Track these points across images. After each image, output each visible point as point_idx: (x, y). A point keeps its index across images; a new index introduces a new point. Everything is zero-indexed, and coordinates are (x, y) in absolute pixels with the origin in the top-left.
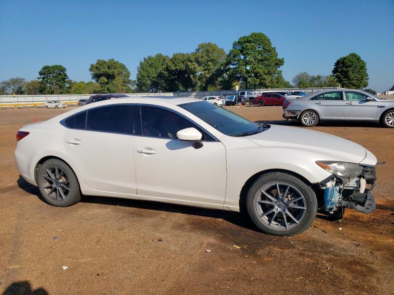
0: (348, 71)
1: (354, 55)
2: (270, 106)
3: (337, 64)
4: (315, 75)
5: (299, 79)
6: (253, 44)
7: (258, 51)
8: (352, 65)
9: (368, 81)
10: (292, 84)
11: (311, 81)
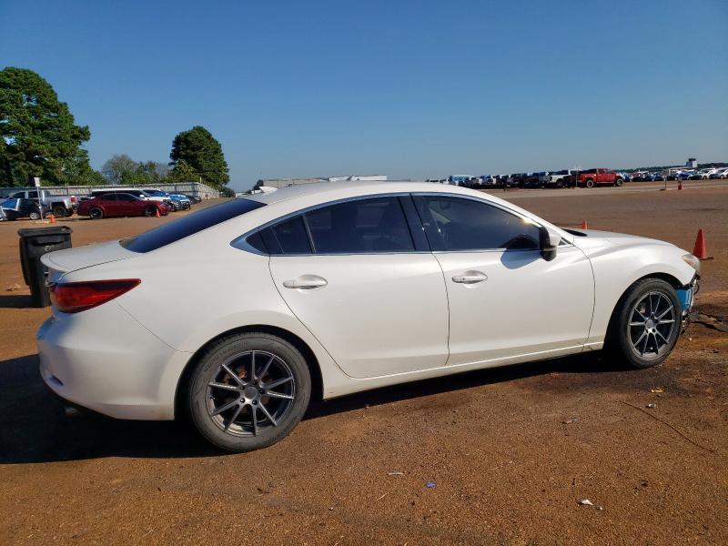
0: (196, 156)
1: (200, 130)
2: (115, 217)
3: (178, 141)
4: (145, 162)
5: (114, 168)
6: (13, 92)
7: (28, 107)
8: (201, 147)
9: (228, 174)
10: (106, 176)
11: (139, 171)
